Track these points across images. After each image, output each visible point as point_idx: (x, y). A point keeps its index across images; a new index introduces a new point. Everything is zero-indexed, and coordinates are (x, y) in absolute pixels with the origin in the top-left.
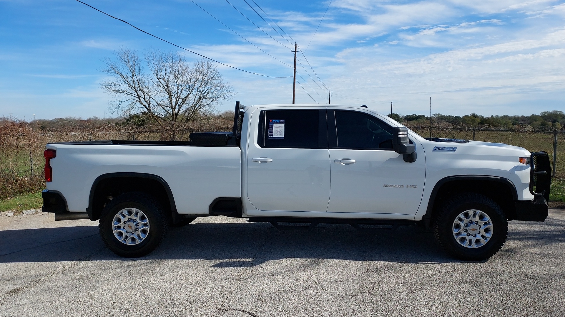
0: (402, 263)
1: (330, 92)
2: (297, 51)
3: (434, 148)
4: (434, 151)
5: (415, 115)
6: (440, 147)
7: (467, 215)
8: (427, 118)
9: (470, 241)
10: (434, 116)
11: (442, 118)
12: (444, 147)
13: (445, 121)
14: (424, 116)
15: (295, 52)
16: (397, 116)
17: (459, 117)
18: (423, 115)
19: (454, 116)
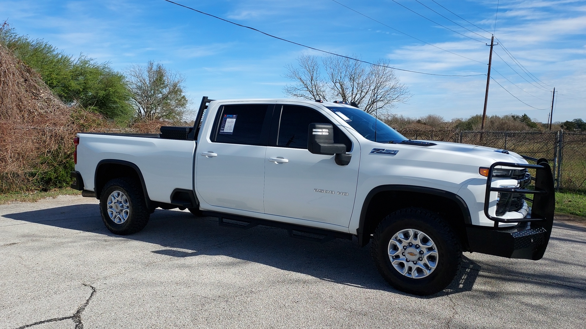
0: (325, 280)
1: (554, 92)
2: (494, 44)
3: (373, 150)
4: (371, 153)
6: (379, 150)
7: (406, 236)
9: (410, 269)
12: (384, 150)
15: (492, 46)
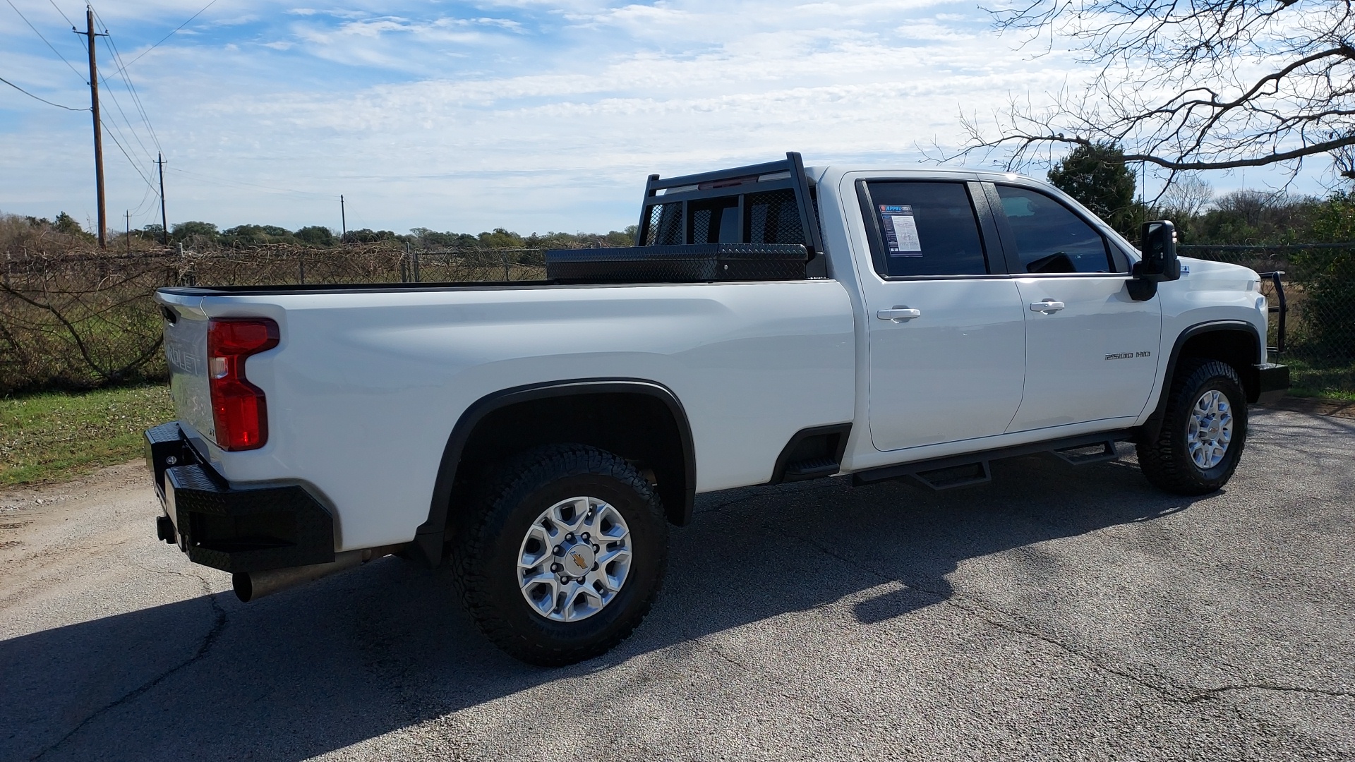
1: (160, 163)
5: (368, 230)
8: (399, 238)
10: (414, 234)
11: (433, 240)
13: (440, 245)
14: (391, 233)
16: (323, 233)
17: (470, 237)
18: (389, 232)
19: (458, 235)
